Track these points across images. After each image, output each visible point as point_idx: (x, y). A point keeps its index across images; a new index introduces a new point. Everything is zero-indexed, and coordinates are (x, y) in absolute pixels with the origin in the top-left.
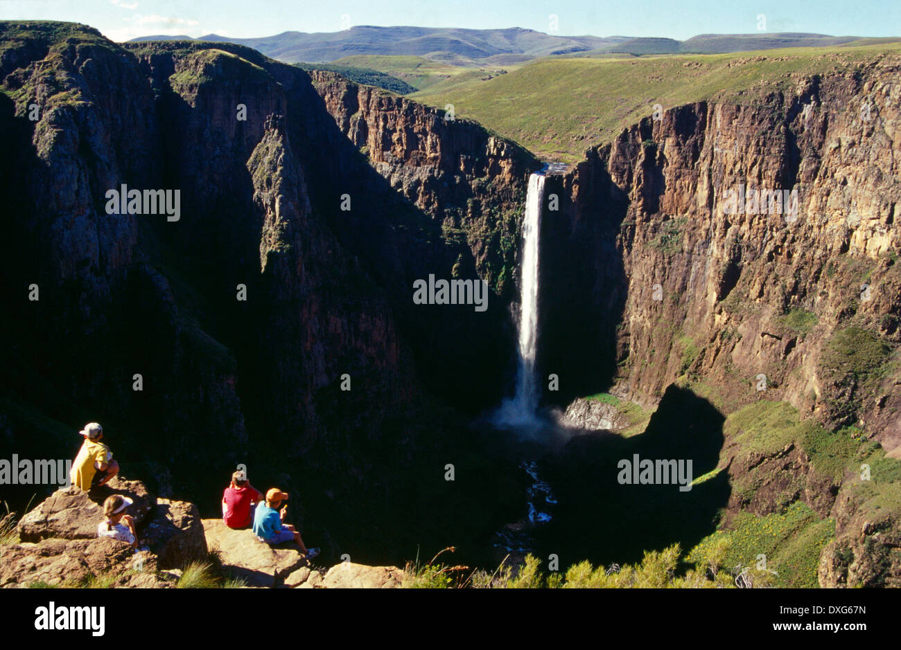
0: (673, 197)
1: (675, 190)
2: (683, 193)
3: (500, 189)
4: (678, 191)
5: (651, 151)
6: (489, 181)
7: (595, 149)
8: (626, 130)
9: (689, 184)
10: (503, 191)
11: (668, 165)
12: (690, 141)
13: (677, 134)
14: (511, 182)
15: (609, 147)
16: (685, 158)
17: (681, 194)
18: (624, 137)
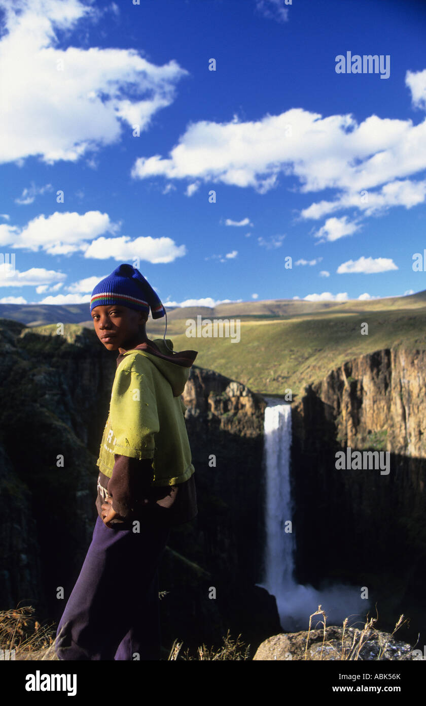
0: (373, 416)
1: (374, 411)
2: (380, 413)
3: (245, 421)
4: (376, 412)
5: (353, 384)
6: (235, 414)
7: (310, 386)
8: (333, 372)
9: (384, 406)
10: (246, 422)
11: (366, 394)
12: (381, 376)
13: (372, 371)
14: (252, 414)
15: (320, 384)
16: (379, 388)
17: (378, 414)
18: (332, 376)
